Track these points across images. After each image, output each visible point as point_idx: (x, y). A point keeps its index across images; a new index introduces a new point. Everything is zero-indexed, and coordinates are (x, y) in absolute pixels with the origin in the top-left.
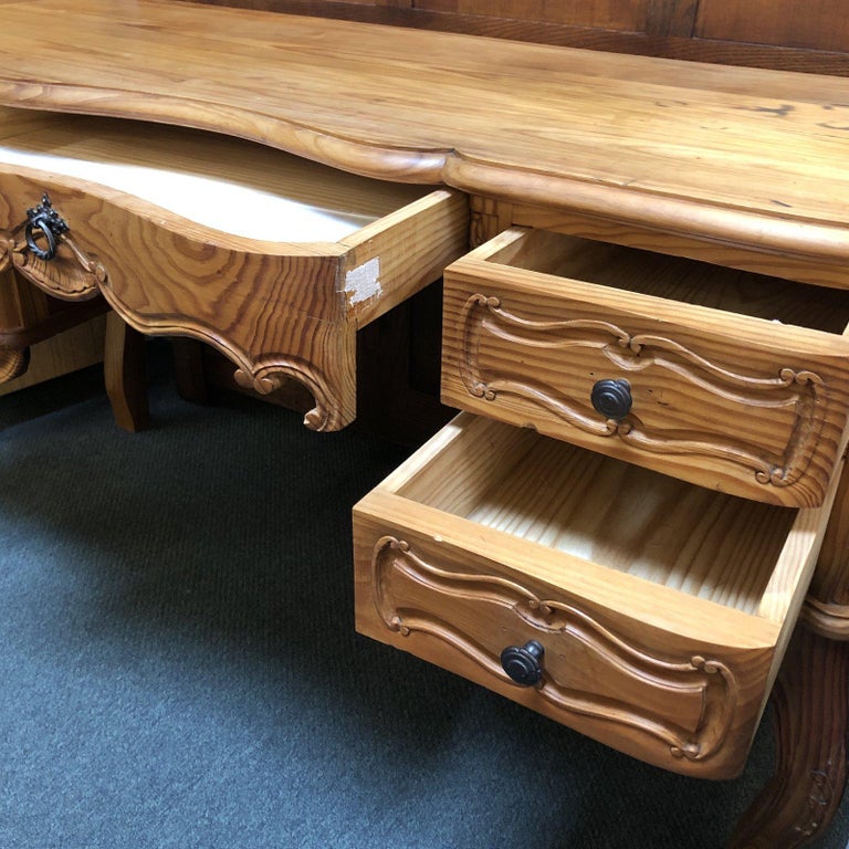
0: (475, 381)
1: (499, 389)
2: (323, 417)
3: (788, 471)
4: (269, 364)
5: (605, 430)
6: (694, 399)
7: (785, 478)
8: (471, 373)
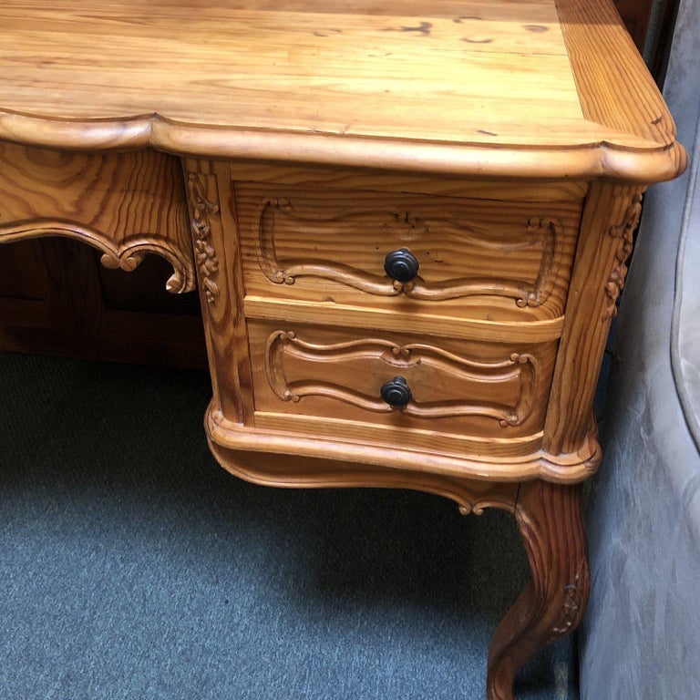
0: (274, 271)
1: (298, 273)
2: (182, 281)
3: (539, 295)
4: (132, 245)
5: (393, 291)
6: (463, 254)
7: (538, 300)
8: (269, 265)
